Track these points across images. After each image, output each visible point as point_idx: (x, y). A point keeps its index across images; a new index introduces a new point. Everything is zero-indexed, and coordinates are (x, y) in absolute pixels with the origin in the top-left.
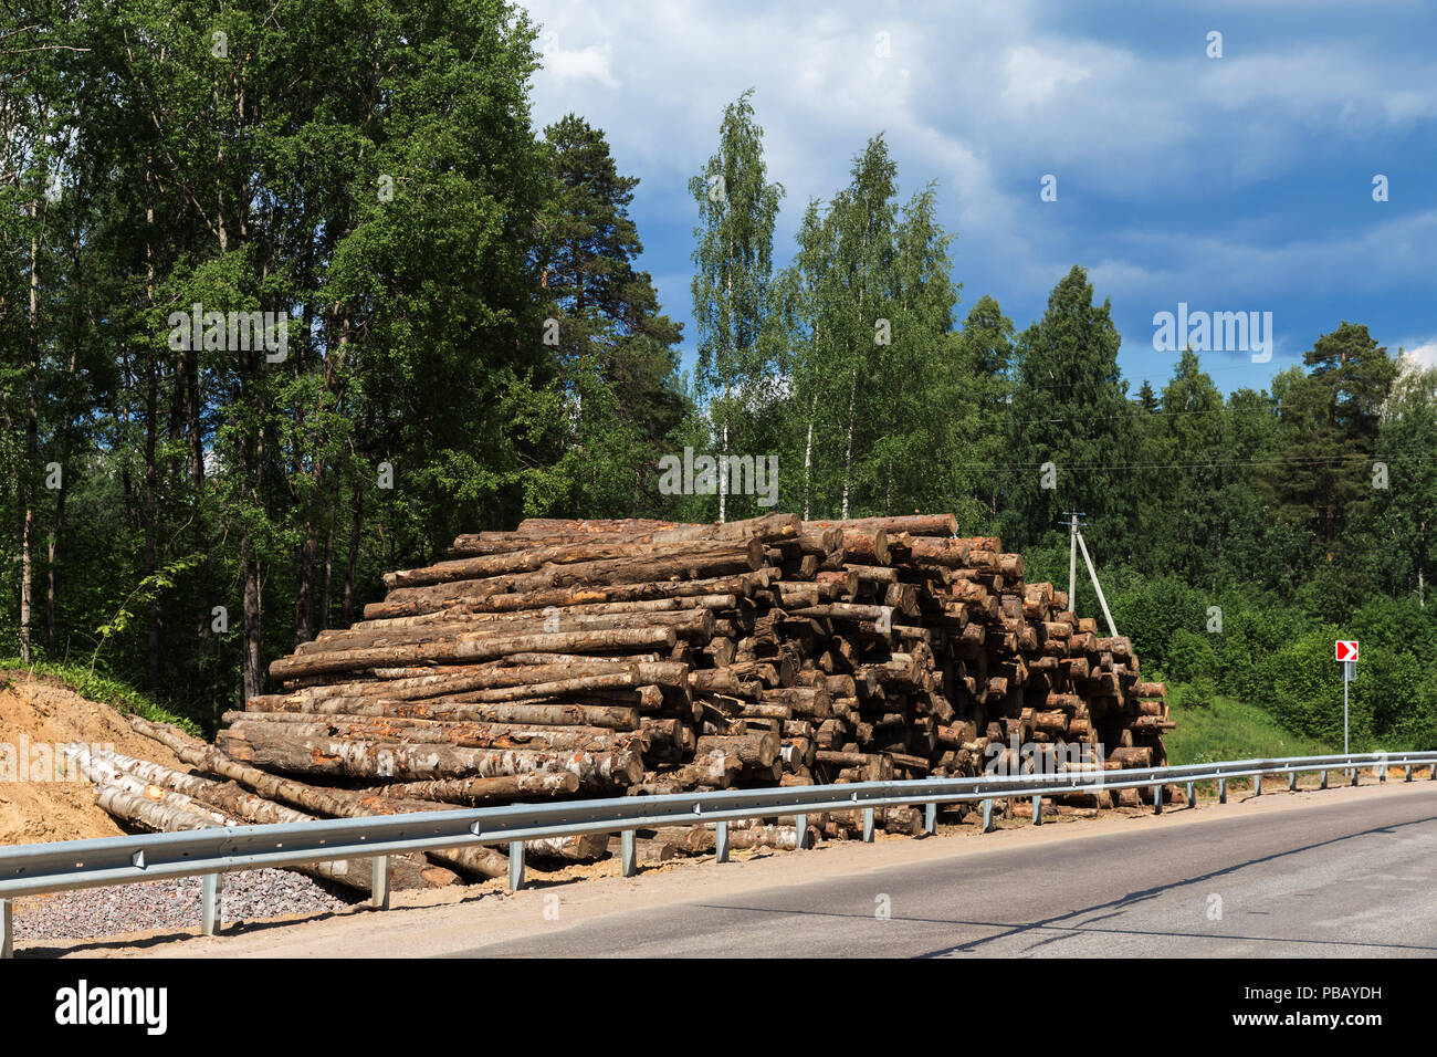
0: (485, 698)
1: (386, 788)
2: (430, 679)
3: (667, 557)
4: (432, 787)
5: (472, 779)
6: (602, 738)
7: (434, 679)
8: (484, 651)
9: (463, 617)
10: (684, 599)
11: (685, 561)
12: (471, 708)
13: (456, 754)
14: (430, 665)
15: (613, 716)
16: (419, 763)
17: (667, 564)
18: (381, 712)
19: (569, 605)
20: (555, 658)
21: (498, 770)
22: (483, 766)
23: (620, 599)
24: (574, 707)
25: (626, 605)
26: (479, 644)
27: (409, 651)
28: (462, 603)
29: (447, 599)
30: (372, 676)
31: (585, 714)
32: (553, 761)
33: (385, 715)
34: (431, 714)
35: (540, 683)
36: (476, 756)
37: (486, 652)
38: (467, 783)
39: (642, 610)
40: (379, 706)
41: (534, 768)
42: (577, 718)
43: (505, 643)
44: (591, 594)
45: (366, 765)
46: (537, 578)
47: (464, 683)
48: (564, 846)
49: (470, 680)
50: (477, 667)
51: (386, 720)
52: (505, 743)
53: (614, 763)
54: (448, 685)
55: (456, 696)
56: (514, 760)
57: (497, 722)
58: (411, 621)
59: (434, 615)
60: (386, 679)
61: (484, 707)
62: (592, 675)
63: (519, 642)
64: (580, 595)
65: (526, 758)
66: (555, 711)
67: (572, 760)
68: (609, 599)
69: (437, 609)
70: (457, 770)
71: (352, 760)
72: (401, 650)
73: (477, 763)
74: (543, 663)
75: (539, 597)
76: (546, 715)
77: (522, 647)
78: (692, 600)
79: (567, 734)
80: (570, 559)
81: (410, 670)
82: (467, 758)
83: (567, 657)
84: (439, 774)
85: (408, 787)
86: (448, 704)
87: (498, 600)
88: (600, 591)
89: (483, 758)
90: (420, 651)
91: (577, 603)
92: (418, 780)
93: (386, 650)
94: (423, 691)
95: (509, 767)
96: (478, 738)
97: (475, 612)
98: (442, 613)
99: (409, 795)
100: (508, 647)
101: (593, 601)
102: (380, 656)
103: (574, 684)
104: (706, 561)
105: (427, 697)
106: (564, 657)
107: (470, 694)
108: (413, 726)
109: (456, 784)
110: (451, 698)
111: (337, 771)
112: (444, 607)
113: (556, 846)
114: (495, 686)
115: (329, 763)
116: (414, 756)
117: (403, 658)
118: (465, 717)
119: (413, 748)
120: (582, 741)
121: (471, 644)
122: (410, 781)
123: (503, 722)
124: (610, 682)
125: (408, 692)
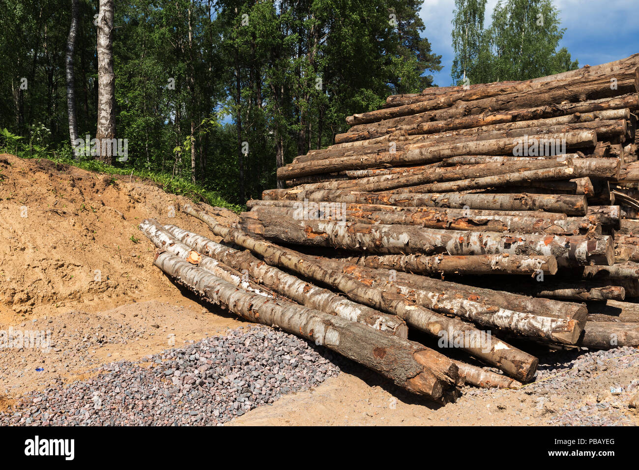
0: (434, 189)
1: (363, 259)
2: (386, 177)
3: (559, 88)
4: (403, 259)
5: (441, 256)
6: (562, 222)
7: (389, 177)
8: (427, 155)
9: (402, 138)
10: (583, 115)
11: (575, 89)
12: (426, 196)
13: (425, 234)
14: (385, 168)
15: (565, 202)
16: (391, 240)
17: (560, 92)
18: (354, 200)
19: (482, 126)
20: (487, 159)
21: (465, 249)
22: (450, 245)
23: (524, 118)
24: (522, 195)
25: (530, 122)
26: (423, 150)
27: (371, 158)
28: (400, 129)
29: (389, 128)
30: (345, 176)
31: (534, 201)
32: (522, 243)
33: (357, 202)
34: (393, 201)
35: (480, 176)
36: (443, 236)
37: (429, 156)
38: (437, 259)
39: (544, 124)
40: (353, 195)
41: (501, 249)
42: (526, 204)
43: (445, 149)
44: (499, 117)
45: (347, 241)
46: (452, 111)
47: (415, 178)
48: (554, 331)
49: (420, 176)
50: (423, 167)
51: (358, 205)
52: (463, 225)
53: (591, 247)
54: (403, 180)
55: (411, 188)
56: (481, 241)
57: (449, 207)
58: (366, 143)
59: (382, 138)
60: (355, 178)
61: (437, 196)
62: (530, 169)
63: (456, 148)
64: (490, 118)
65: (493, 240)
66: (504, 198)
67: (542, 242)
68: (514, 119)
69: (383, 134)
70: (427, 247)
71: (336, 236)
72: (365, 157)
73: (445, 243)
74: (477, 163)
75: (457, 121)
76: (495, 202)
77: (459, 151)
78: (591, 115)
79: (522, 218)
80: (475, 97)
81: (371, 171)
82: (435, 237)
83: (498, 158)
84: (408, 250)
85: (381, 259)
86: (405, 194)
87: (426, 126)
88: (507, 114)
89: (450, 238)
90: (378, 157)
91: (488, 124)
92: (390, 253)
93: (354, 157)
94: (383, 185)
95: (476, 247)
96: (438, 221)
97: (409, 134)
98: (387, 136)
99: (383, 265)
100: (447, 152)
101: (501, 121)
102: (350, 162)
103: (515, 176)
104: (595, 87)
105: (386, 189)
106: (496, 158)
107: (422, 186)
108: (380, 210)
109: (425, 260)
110: (406, 190)
111: (324, 244)
112: (387, 133)
113: (545, 329)
114: (441, 180)
115: (317, 238)
116: (387, 234)
117: (366, 162)
118: (421, 203)
119: (386, 228)
120: (541, 224)
121: (417, 151)
122: (383, 254)
123: (455, 208)
124: (551, 174)
125: (372, 186)
